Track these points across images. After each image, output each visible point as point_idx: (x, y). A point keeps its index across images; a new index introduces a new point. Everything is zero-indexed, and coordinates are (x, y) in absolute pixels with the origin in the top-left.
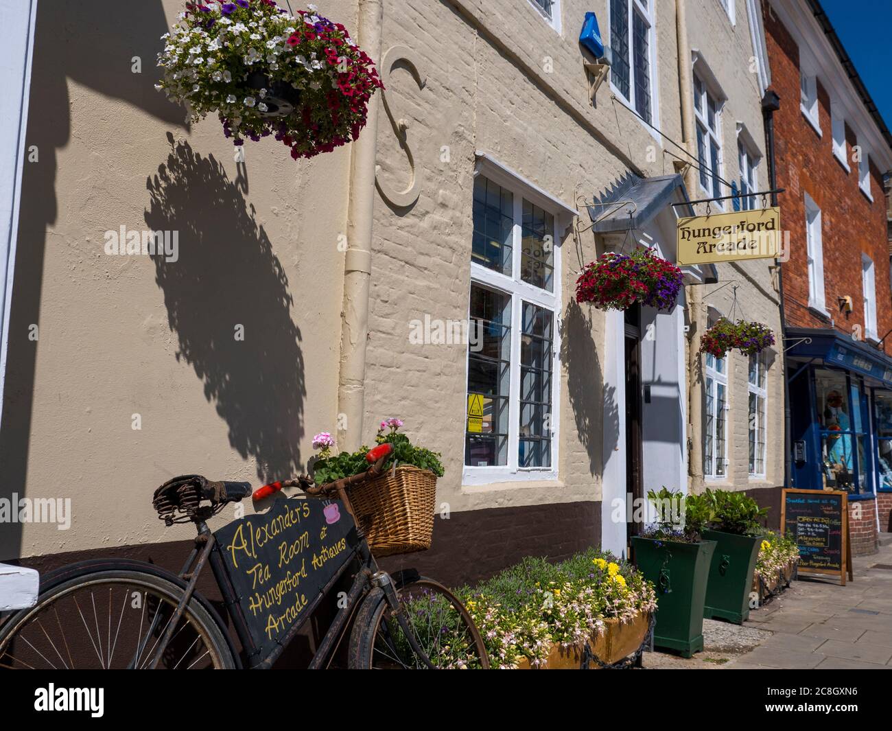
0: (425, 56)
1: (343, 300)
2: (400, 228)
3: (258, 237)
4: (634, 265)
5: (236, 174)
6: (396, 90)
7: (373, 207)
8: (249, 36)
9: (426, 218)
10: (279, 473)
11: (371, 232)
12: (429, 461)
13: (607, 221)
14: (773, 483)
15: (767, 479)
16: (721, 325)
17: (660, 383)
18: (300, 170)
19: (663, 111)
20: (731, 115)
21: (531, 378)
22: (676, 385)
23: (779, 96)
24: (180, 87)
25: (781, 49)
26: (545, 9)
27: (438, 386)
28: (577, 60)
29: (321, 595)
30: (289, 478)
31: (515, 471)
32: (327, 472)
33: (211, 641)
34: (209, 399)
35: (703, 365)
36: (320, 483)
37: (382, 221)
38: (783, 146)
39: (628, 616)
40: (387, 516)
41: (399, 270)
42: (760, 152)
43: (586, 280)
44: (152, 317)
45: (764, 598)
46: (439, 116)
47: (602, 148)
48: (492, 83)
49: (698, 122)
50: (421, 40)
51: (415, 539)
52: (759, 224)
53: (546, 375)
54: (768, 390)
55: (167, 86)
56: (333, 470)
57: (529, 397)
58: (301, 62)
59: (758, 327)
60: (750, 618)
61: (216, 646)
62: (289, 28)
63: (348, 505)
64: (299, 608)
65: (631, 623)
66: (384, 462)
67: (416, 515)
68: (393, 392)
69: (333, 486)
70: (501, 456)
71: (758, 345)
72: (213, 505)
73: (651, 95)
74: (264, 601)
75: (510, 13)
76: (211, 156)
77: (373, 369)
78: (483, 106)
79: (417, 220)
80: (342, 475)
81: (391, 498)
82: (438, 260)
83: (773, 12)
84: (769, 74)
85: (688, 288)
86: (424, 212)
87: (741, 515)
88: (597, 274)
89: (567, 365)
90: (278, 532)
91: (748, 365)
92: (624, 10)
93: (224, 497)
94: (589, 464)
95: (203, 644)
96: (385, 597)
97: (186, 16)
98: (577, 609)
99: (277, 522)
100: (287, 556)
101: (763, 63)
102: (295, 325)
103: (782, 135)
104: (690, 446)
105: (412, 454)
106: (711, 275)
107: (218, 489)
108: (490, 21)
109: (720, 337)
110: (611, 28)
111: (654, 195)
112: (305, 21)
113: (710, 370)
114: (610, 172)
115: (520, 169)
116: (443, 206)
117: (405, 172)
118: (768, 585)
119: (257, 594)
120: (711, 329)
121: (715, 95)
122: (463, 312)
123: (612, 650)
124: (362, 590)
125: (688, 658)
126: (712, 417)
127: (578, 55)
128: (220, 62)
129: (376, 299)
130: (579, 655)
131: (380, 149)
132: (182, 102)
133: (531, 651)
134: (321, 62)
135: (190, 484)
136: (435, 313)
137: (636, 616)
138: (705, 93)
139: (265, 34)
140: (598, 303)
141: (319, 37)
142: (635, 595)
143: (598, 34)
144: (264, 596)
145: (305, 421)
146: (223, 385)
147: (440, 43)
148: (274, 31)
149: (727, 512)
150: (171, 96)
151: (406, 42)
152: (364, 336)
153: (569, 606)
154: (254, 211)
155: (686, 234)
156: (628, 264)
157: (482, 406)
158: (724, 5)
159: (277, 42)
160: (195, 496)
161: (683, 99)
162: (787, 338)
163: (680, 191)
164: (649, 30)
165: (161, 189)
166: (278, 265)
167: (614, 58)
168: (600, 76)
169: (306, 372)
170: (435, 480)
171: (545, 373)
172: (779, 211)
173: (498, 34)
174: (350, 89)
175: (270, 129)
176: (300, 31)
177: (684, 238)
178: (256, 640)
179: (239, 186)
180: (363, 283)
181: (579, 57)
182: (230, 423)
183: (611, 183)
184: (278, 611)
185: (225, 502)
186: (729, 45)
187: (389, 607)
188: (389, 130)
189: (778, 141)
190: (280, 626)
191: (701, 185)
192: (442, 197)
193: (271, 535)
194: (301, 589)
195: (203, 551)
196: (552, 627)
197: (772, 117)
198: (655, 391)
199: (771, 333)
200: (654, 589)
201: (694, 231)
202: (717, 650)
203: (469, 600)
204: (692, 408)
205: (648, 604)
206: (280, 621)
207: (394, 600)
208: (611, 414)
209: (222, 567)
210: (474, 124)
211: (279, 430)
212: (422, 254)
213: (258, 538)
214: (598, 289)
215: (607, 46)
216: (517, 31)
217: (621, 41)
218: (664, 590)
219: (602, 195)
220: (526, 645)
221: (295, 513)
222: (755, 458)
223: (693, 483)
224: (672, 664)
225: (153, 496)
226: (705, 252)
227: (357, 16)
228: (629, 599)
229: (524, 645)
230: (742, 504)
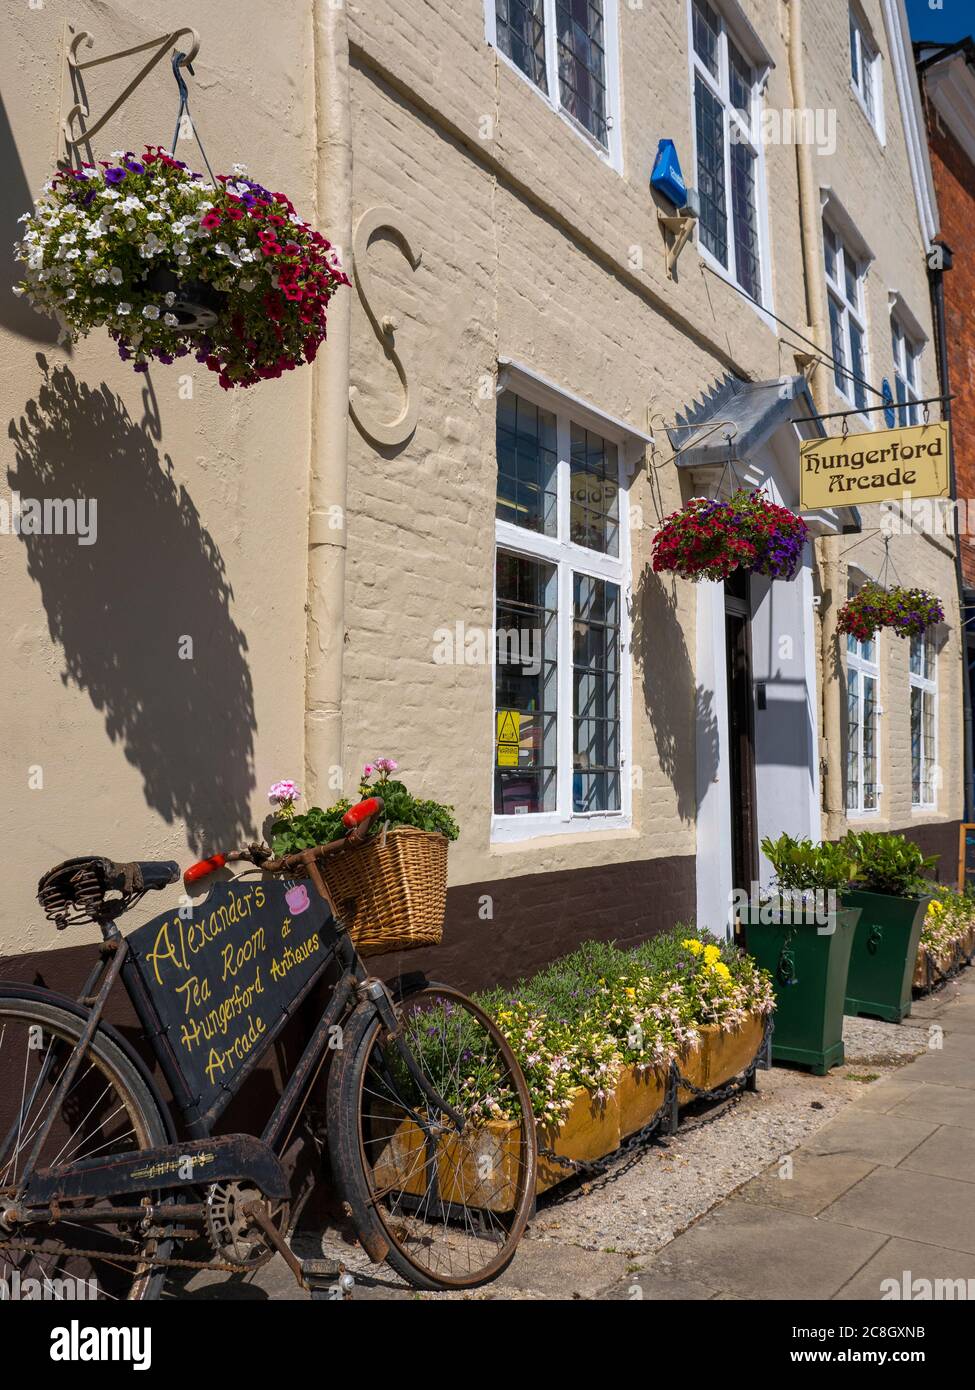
0: (418, 220)
1: (306, 587)
2: (389, 476)
3: (178, 502)
4: (735, 516)
5: (143, 411)
6: (376, 273)
7: (347, 447)
8: (146, 216)
9: (428, 459)
10: (221, 841)
11: (346, 484)
12: (436, 819)
13: (696, 450)
14: (947, 816)
15: (939, 810)
16: (868, 594)
17: (779, 680)
18: (238, 400)
19: (778, 281)
20: (881, 281)
21: (589, 683)
22: (802, 682)
23: (952, 250)
24: (50, 292)
25: (954, 179)
26: (599, 137)
27: (451, 703)
28: (647, 212)
29: (284, 1017)
30: (235, 848)
31: (568, 819)
32: (290, 838)
33: (127, 1091)
34: (113, 738)
35: (842, 652)
36: (281, 853)
37: (362, 468)
38: (959, 324)
39: (733, 1021)
40: (377, 900)
41: (389, 538)
42: (924, 334)
43: (666, 539)
44: (27, 628)
45: (932, 983)
46: (442, 308)
47: (688, 341)
48: (521, 254)
49: (831, 294)
50: (412, 196)
51: (418, 932)
52: (918, 447)
53: (611, 679)
54: (939, 681)
55: (30, 289)
56: (299, 835)
57: (586, 711)
58: (223, 253)
59: (920, 596)
60: (913, 1012)
61: (135, 1097)
62: (205, 203)
63: (320, 886)
64: (253, 1037)
65: (738, 1031)
66: (370, 825)
67: (419, 897)
68: (386, 714)
69: (299, 859)
70: (547, 797)
71: (921, 622)
72: (124, 896)
73: (760, 257)
74: (202, 1029)
75: (545, 148)
76: (104, 386)
77: (355, 683)
78: (507, 290)
79: (413, 463)
80: (312, 841)
81: (383, 875)
82: (446, 519)
83: (942, 123)
84: (937, 216)
85: (818, 540)
86: (424, 451)
87: (898, 867)
88: (681, 530)
89: (641, 660)
90: (220, 930)
91: (909, 648)
92: (718, 132)
93: (139, 884)
94: (676, 803)
95: (117, 1096)
96: (377, 1014)
97: (54, 186)
98: (659, 1014)
99: (218, 916)
100: (233, 965)
101: (927, 200)
102: (238, 628)
103: (956, 305)
104: (825, 770)
105: (410, 810)
106: (851, 522)
107: (130, 874)
108: (515, 162)
109: (865, 610)
110: (699, 161)
111: (766, 407)
112: (228, 191)
113: (853, 658)
114: (702, 376)
115: (566, 379)
116: (453, 440)
117: (393, 395)
118: (939, 964)
119: (192, 1021)
120: (852, 600)
121: (857, 252)
122: (486, 593)
123: (711, 1070)
124: (345, 1006)
125: (822, 1075)
126: (857, 725)
127: (649, 204)
128: (105, 255)
129: (356, 582)
130: (663, 1080)
131: (356, 362)
132: (53, 314)
133: (592, 1079)
134: (254, 252)
135: (89, 870)
136: (446, 596)
137: (745, 1020)
138: (841, 250)
139: (170, 212)
140: (684, 572)
141: (249, 215)
142: (744, 990)
143: (678, 172)
144: (202, 1023)
145: (257, 765)
146: (134, 718)
147: (441, 198)
148: (184, 207)
149: (878, 864)
150: (36, 304)
151: (390, 201)
152: (340, 637)
153: (647, 1011)
154: (170, 465)
155: (813, 463)
156: (724, 514)
157: (517, 727)
158: (868, 117)
159: (187, 224)
160: (98, 887)
161: (808, 262)
162: (966, 605)
163: (803, 400)
164: (756, 160)
165: (31, 438)
166: (210, 542)
167: (702, 205)
168: (683, 235)
169: (255, 695)
170: (446, 845)
171: (609, 675)
172: (947, 428)
173: (526, 180)
174: (297, 290)
175: (187, 345)
176: (221, 208)
177: (809, 469)
178: (193, 1086)
179: (148, 429)
180: (336, 562)
181: (650, 208)
182: (144, 772)
183: (702, 393)
184: (223, 1042)
185: (141, 892)
186: (876, 176)
187: (384, 1028)
188: (368, 333)
189: (950, 316)
190: (226, 1064)
191: (836, 388)
192: (451, 428)
193: (210, 935)
194: (254, 1011)
195: (111, 964)
196: (623, 1042)
197: (941, 281)
198: (773, 692)
199: (939, 603)
200: (771, 980)
201: (824, 459)
202: (863, 1062)
203: (502, 1011)
204: (827, 716)
205: (762, 1002)
206: (226, 1057)
207: (392, 1018)
208: (707, 730)
209: (141, 985)
210: (495, 317)
211: (218, 780)
212: (423, 512)
213: (191, 940)
214: (683, 552)
215: (692, 188)
216: (557, 173)
217: (713, 179)
218: (787, 980)
219: (688, 411)
220: (585, 1070)
221: (244, 902)
222: (921, 781)
223: (829, 822)
224: (799, 1084)
225: (38, 886)
226: (841, 489)
227: (315, 166)
228: (734, 997)
229: (582, 1071)
230: (899, 852)
